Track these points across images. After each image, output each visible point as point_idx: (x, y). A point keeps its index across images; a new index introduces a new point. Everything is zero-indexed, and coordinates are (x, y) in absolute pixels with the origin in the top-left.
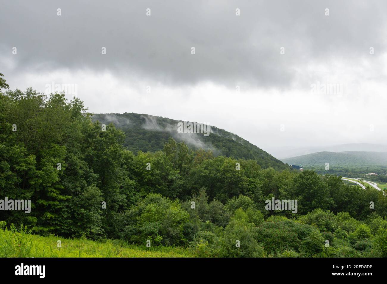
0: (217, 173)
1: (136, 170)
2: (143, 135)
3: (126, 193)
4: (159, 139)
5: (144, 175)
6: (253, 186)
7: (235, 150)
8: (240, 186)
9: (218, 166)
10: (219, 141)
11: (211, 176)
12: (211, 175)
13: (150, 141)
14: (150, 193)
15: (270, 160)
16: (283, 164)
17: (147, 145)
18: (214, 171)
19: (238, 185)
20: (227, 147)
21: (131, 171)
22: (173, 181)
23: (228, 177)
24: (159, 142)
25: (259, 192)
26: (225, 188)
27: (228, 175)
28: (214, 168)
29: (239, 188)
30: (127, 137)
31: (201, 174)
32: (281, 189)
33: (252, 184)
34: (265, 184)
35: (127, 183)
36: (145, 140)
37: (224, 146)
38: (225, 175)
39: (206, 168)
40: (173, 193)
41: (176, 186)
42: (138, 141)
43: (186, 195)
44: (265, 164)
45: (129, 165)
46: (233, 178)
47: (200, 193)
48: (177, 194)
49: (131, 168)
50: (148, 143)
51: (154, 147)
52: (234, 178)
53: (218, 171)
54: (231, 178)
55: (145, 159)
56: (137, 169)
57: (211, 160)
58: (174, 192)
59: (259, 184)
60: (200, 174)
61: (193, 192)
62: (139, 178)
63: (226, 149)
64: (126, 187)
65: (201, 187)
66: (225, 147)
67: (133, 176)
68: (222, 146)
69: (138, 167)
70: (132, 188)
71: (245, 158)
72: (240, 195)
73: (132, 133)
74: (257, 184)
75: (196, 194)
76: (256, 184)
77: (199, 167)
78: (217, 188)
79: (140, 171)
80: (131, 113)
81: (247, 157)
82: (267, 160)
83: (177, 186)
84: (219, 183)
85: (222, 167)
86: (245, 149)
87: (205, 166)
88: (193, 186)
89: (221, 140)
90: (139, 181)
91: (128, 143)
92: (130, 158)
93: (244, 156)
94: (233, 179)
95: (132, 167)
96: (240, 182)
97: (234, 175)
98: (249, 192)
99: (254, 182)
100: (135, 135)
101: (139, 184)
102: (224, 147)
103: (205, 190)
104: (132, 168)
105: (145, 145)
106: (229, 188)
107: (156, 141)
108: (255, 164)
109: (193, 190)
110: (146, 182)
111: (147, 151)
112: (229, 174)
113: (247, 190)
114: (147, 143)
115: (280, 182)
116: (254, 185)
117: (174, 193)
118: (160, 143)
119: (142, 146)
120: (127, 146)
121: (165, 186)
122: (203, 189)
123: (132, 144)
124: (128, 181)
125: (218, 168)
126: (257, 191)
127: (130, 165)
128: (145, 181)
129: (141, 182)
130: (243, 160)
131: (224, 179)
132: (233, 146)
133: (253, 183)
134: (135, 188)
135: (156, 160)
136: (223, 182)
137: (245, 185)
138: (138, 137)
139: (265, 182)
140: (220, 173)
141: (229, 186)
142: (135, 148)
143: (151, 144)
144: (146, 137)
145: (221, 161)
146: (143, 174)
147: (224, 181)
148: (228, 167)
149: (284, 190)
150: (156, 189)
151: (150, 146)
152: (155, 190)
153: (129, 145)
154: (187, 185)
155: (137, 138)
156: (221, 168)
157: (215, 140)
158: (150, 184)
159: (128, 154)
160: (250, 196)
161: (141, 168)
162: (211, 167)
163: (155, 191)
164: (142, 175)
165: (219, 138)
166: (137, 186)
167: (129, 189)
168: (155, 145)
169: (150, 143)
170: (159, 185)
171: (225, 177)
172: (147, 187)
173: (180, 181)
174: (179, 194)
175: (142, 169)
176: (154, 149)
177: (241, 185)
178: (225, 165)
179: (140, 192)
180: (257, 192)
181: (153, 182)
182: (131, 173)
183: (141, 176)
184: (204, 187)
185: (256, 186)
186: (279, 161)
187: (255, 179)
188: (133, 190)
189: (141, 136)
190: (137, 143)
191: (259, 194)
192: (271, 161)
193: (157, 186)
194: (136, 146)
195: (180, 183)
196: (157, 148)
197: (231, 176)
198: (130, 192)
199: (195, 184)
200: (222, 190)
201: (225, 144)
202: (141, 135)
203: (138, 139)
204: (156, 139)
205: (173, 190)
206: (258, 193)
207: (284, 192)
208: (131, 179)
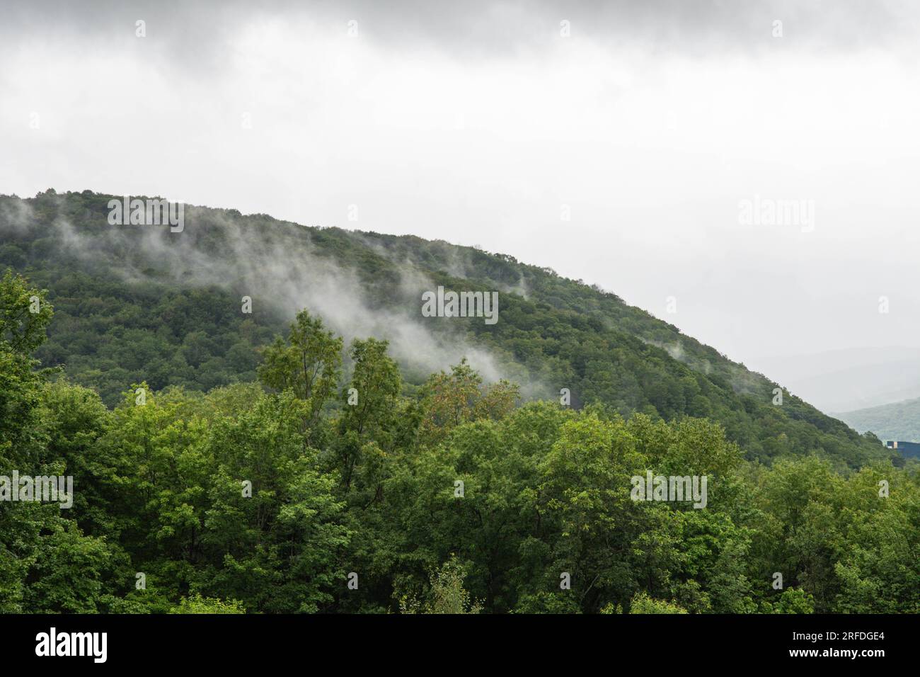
0: (521, 489)
1: (115, 478)
2: (143, 306)
3: (60, 603)
4: (225, 324)
5: (159, 505)
6: (702, 550)
7: (605, 368)
8: (639, 552)
9: (528, 451)
10: (529, 327)
11: (493, 502)
12: (492, 496)
13: (178, 335)
14: (187, 596)
15: (784, 417)
16: (852, 435)
17: (166, 355)
18: (507, 480)
19: (630, 545)
20: (567, 357)
21: (91, 488)
22: (303, 530)
23: (580, 509)
24: (225, 336)
25: (730, 578)
26: (564, 561)
27: (579, 497)
28: (505, 462)
29: (632, 560)
30: (57, 317)
31: (439, 496)
32: (844, 564)
33: (699, 543)
34: (764, 539)
35: (66, 553)
36: (154, 328)
37: (552, 352)
38: (567, 500)
39: (464, 466)
40: (302, 596)
41: (317, 556)
42: (119, 334)
43: (364, 601)
44: (760, 438)
45: (81, 457)
46: (602, 511)
47: (439, 588)
48: (321, 596)
49: (90, 472)
50: (172, 342)
51: (202, 365)
52: (609, 515)
53: (526, 475)
54: (593, 514)
55: (163, 424)
56: (119, 474)
57: (488, 423)
58: (304, 587)
59: (730, 542)
60: (435, 494)
61: (402, 586)
62: (132, 522)
63: (564, 369)
64: (59, 572)
65: (444, 557)
66: (558, 359)
67: (99, 516)
68: (541, 350)
69: (124, 467)
70: (92, 576)
71: (660, 410)
72: (637, 594)
73: (88, 293)
74: (723, 540)
75: (418, 599)
76: (715, 541)
77: (427, 459)
78: (519, 564)
79: (134, 485)
80: (77, 194)
81: (670, 404)
82: (768, 418)
83: (323, 556)
84: (531, 540)
85: (552, 456)
86: (656, 364)
87: (457, 453)
88: (403, 556)
89: (540, 323)
90: (126, 538)
91: (64, 344)
92: (87, 422)
93: (652, 401)
94: (602, 516)
95: (95, 469)
96: (638, 532)
97: (605, 498)
98: (684, 582)
99: (707, 531)
100: (101, 307)
101: (126, 556)
102: (551, 358)
103: (459, 573)
104: (96, 473)
105: (158, 353)
106: (583, 563)
107: (211, 333)
108: (714, 440)
109: (399, 579)
110: (167, 540)
111: (166, 384)
112: (584, 494)
113: (673, 571)
114: (166, 345)
115: (842, 527)
116: (709, 545)
117: (307, 595)
118: (229, 343)
119: (141, 360)
120: (61, 360)
121: (264, 561)
122: (452, 568)
123: (89, 350)
124: (73, 542)
125: (527, 462)
126: (723, 574)
127: (86, 456)
128: (160, 534)
129: (141, 544)
130: (654, 420)
131: (557, 517)
132: (600, 352)
133: (699, 533)
134: (107, 575)
135: (225, 426)
136: (549, 532)
137: (663, 547)
138: (119, 315)
139: (766, 530)
140: (534, 488)
141: (584, 554)
142: (103, 370)
143: (185, 347)
144: (158, 314)
145: (547, 429)
146: (154, 502)
147: (559, 530)
148: (579, 458)
149: (862, 567)
150: (221, 577)
151: (178, 358)
152: (214, 581)
153: (73, 357)
154: (369, 552)
155: (111, 319)
156: (544, 464)
157: (509, 322)
158: (186, 554)
159: (77, 402)
160: (690, 601)
161: (143, 469)
162: (489, 456)
163: (214, 587)
164: (147, 507)
165: (528, 313)
166: (118, 563)
167: (75, 579)
168: (208, 355)
169: (181, 342)
170: (239, 556)
171: (562, 508)
172: (170, 565)
173: (337, 529)
174: (330, 598)
175: (144, 477)
176: (203, 371)
177: (642, 546)
178: (564, 446)
179: (130, 595)
180: (723, 583)
181: (206, 539)
182: (88, 500)
183: (142, 511)
184: (454, 559)
185: (716, 551)
186: (833, 420)
187: (711, 516)
188: (98, 585)
189: (134, 310)
190: (114, 347)
191: (733, 588)
192: (792, 423)
193: (228, 556)
194: (108, 361)
195: (337, 541)
196: (215, 368)
197: (591, 505)
198: (78, 597)
199: (410, 547)
200: (546, 575)
201: (557, 342)
202: (132, 302)
203: (118, 322)
204: (214, 326)
205: (303, 578)
206: (730, 584)
207: (862, 578)
208: (89, 528)
